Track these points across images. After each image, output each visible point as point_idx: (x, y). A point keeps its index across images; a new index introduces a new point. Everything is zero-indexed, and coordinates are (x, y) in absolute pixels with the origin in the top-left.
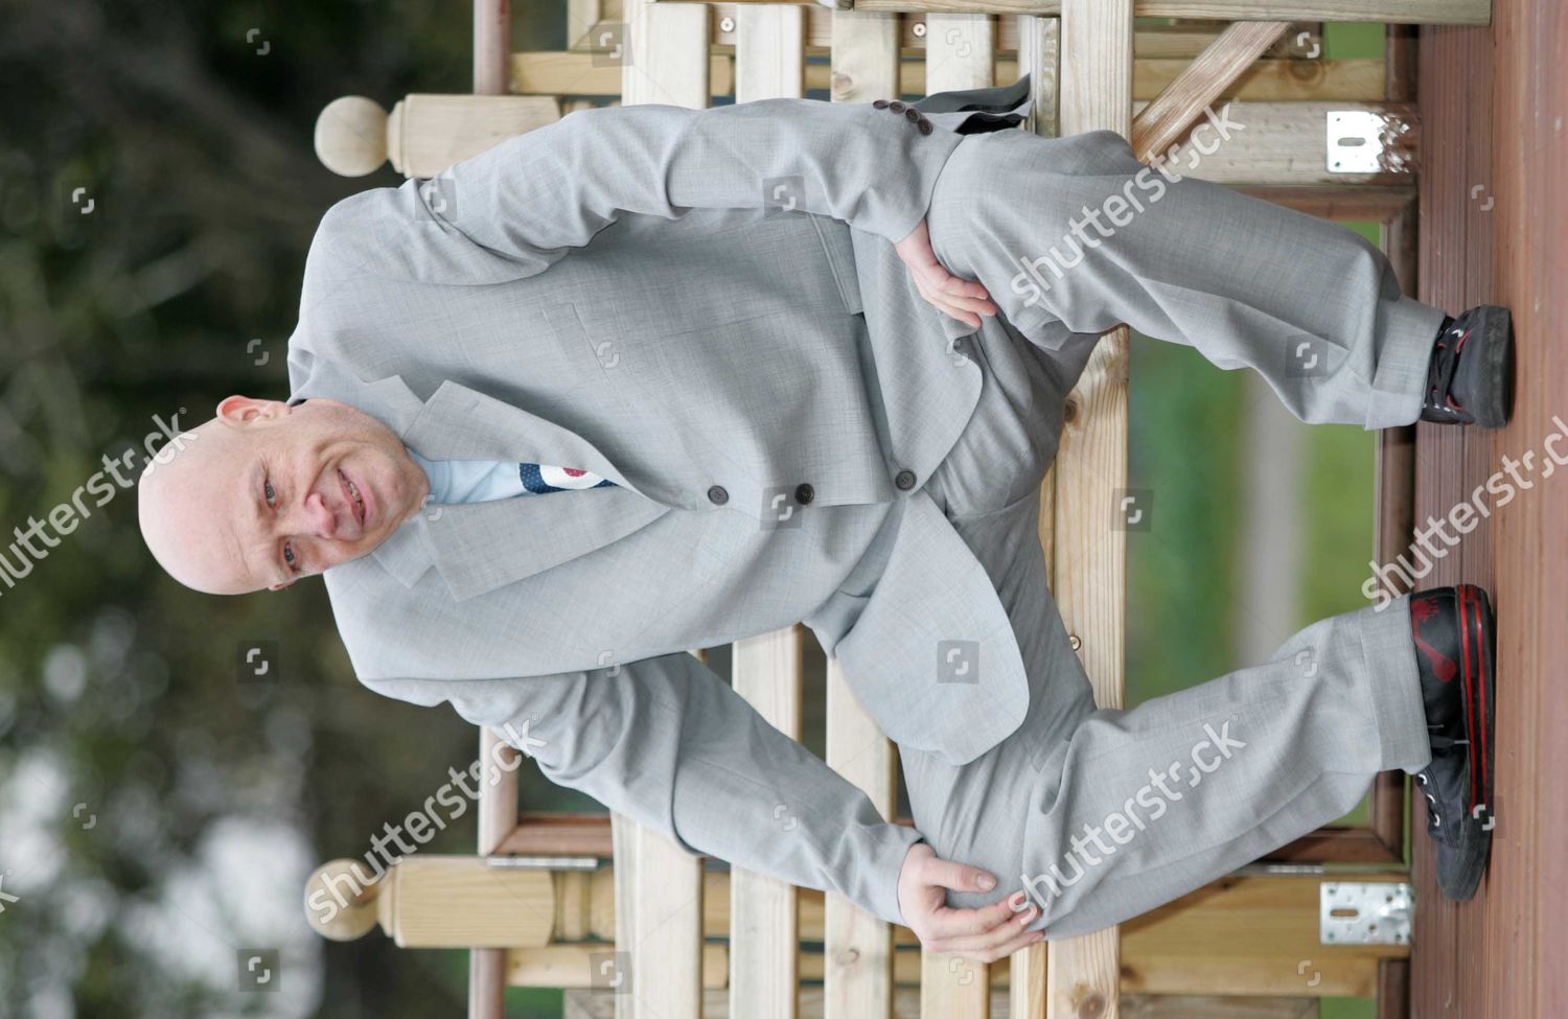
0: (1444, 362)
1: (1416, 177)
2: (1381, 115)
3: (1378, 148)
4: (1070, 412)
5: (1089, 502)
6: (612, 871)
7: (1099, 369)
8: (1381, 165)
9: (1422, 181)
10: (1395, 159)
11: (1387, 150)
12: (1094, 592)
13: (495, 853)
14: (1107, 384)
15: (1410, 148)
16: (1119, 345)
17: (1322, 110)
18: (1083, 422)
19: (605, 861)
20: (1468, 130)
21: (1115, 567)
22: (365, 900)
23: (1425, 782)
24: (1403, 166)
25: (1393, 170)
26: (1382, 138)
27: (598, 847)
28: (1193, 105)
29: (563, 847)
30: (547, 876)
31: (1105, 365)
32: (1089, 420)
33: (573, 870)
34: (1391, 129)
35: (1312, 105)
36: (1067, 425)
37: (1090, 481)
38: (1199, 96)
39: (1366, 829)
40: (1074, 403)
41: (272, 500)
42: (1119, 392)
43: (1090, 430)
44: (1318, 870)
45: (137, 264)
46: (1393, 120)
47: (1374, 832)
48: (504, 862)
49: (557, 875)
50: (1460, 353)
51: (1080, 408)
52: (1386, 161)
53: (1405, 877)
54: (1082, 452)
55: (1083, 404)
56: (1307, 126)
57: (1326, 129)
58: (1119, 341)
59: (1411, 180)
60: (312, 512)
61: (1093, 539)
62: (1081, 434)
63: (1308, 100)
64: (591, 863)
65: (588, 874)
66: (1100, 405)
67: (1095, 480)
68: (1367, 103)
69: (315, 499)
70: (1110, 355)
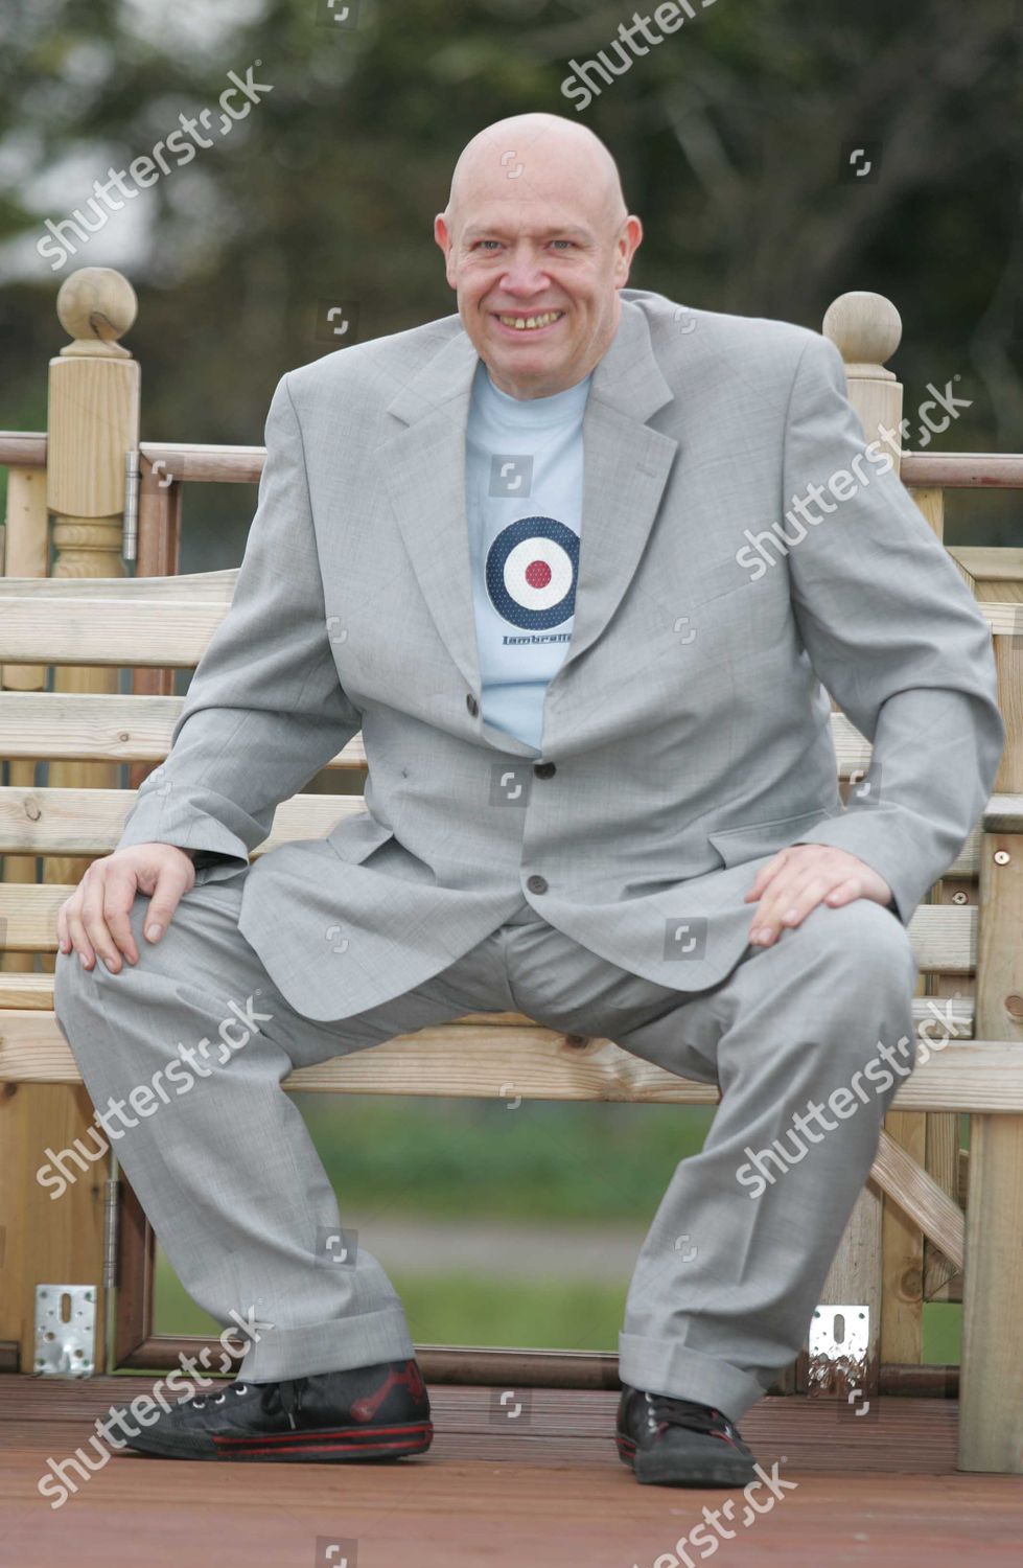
0: (696, 1418)
1: (803, 1393)
2: (866, 1359)
3: (833, 1356)
4: (577, 1041)
5: (487, 1060)
6: (123, 576)
7: (618, 1071)
8: (817, 1358)
9: (799, 1399)
10: (821, 1373)
11: (830, 1364)
12: (395, 1062)
13: (141, 456)
14: (603, 1079)
15: (832, 1388)
16: (642, 1092)
17: (873, 1301)
18: (565, 1055)
19: (133, 569)
20: (852, 1446)
21: (421, 1085)
22: (98, 325)
23: (238, 1393)
24: (815, 1381)
25: (810, 1371)
26: (843, 1359)
27: (145, 562)
28: (881, 1171)
29: (147, 526)
30: (118, 510)
31: (622, 1078)
32: (567, 1060)
33: (123, 536)
34: (852, 1368)
35: (878, 1289)
36: (563, 1039)
37: (508, 1061)
38: (891, 1177)
39: (150, 1333)
40: (585, 1047)
41: (553, 245)
42: (596, 1092)
43: (557, 1061)
44: (110, 1282)
45: (714, 116)
46: (861, 1370)
47: (147, 1340)
48: (133, 467)
49: (120, 518)
50: (711, 1435)
51: (579, 1051)
52: (820, 1364)
53: (100, 1372)
54: (536, 1054)
55: (585, 1055)
56: (856, 1284)
57: (854, 1304)
58: (645, 1092)
59: (799, 1388)
60: (536, 279)
61: (449, 1062)
62: (553, 1052)
63: (883, 1287)
64: (130, 554)
65: (119, 550)
66: (583, 1072)
67: (507, 1066)
68: (878, 1344)
69: (546, 283)
70: (633, 1083)
